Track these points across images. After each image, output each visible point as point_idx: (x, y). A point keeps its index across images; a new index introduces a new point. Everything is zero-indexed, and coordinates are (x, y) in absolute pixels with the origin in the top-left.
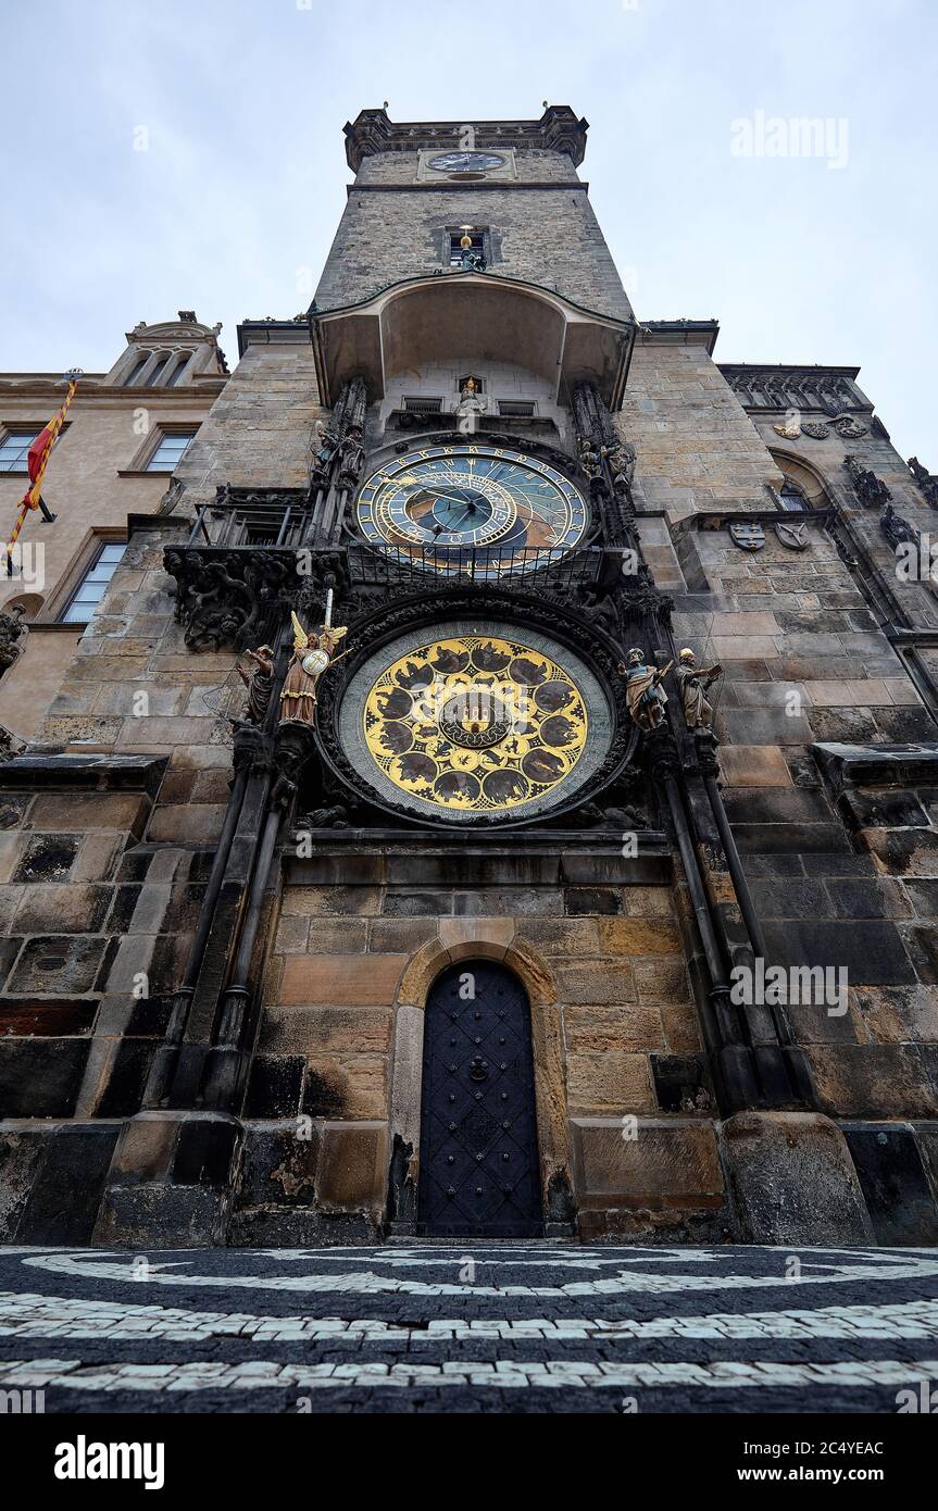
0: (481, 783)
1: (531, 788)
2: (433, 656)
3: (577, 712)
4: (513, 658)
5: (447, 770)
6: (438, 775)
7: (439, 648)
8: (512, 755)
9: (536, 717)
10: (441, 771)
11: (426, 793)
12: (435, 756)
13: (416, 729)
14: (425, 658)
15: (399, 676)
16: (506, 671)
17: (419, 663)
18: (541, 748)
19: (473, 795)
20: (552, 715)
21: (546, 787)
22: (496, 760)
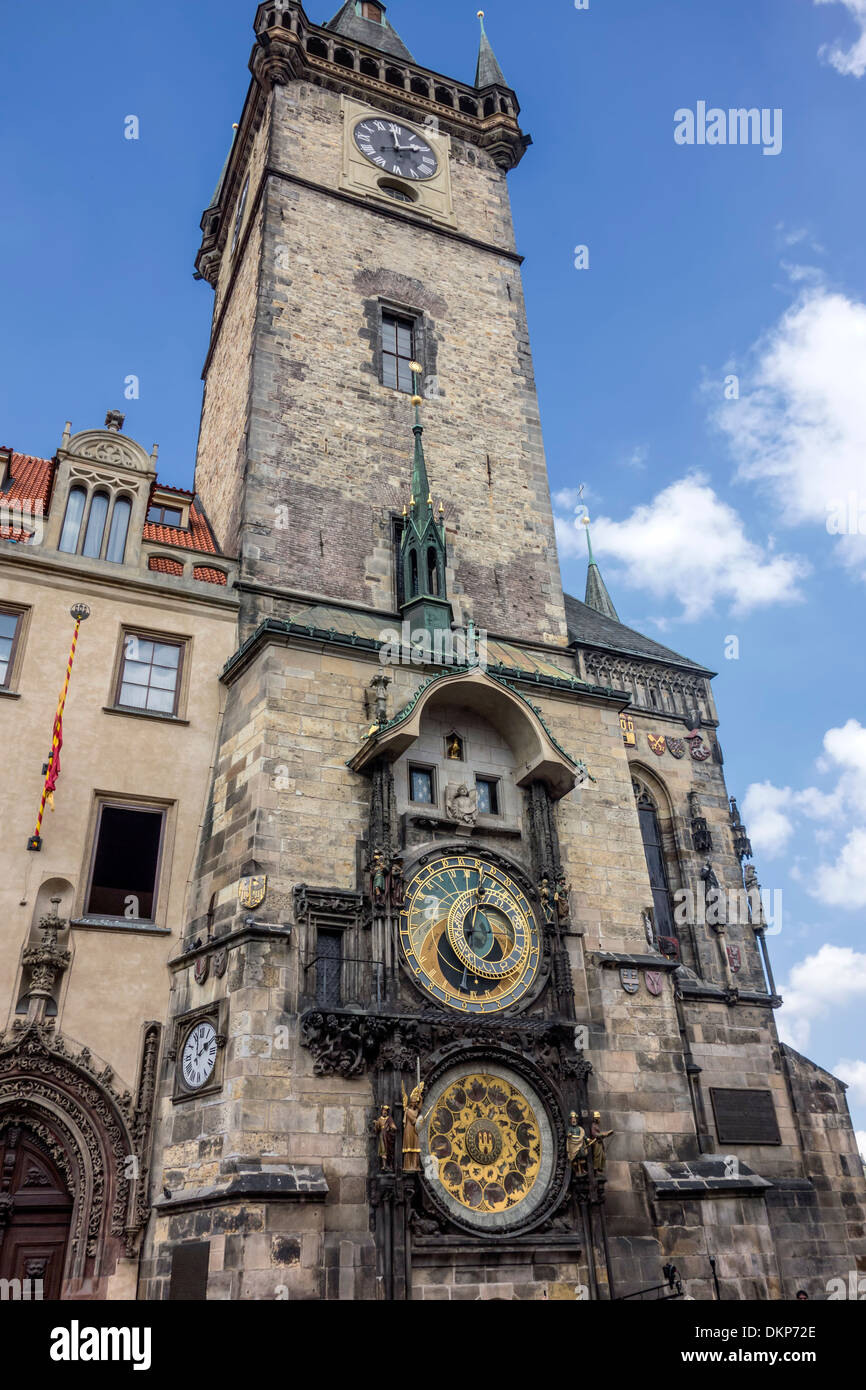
1: (434, 1131)
3: (456, 1193)
4: (507, 1196)
6: (467, 1098)
8: (455, 1140)
9: (468, 1172)
10: (469, 1102)
11: (462, 1083)
13: (496, 1110)
14: (534, 1149)
15: (529, 1127)
16: (501, 1182)
17: (533, 1144)
18: (450, 1157)
19: (448, 1102)
20: (463, 1181)
22: (459, 1130)
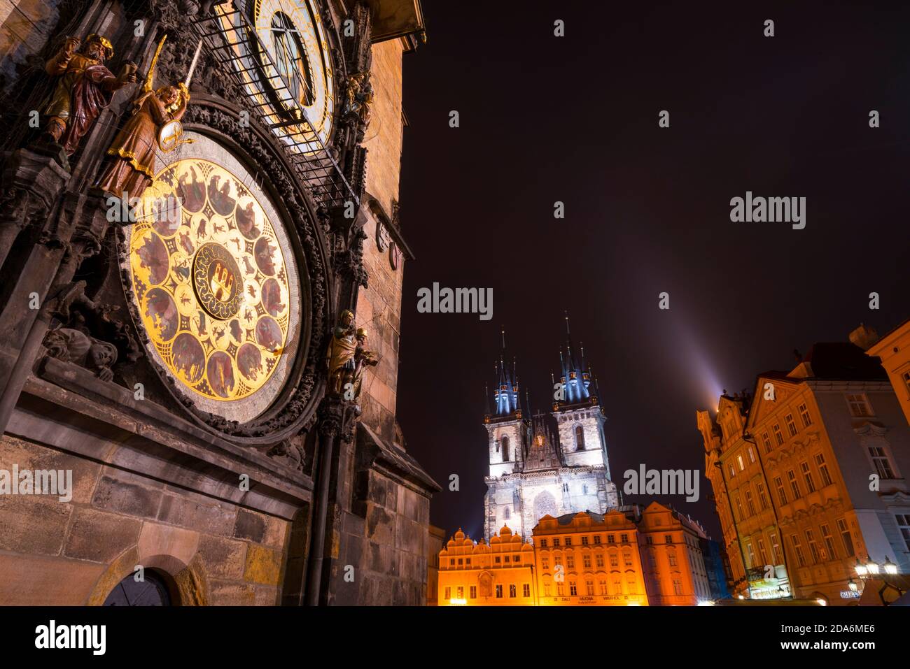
0: (179, 333)
1: (201, 381)
2: (243, 202)
3: (269, 364)
4: (275, 277)
5: (168, 290)
6: (160, 286)
7: (252, 204)
8: (213, 339)
9: (248, 332)
10: (164, 286)
12: (173, 268)
14: (239, 195)
15: (214, 181)
16: (265, 278)
17: (233, 193)
18: (232, 358)
19: (167, 335)
20: (257, 345)
21: (210, 393)
22: (202, 329)
